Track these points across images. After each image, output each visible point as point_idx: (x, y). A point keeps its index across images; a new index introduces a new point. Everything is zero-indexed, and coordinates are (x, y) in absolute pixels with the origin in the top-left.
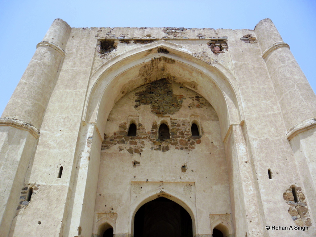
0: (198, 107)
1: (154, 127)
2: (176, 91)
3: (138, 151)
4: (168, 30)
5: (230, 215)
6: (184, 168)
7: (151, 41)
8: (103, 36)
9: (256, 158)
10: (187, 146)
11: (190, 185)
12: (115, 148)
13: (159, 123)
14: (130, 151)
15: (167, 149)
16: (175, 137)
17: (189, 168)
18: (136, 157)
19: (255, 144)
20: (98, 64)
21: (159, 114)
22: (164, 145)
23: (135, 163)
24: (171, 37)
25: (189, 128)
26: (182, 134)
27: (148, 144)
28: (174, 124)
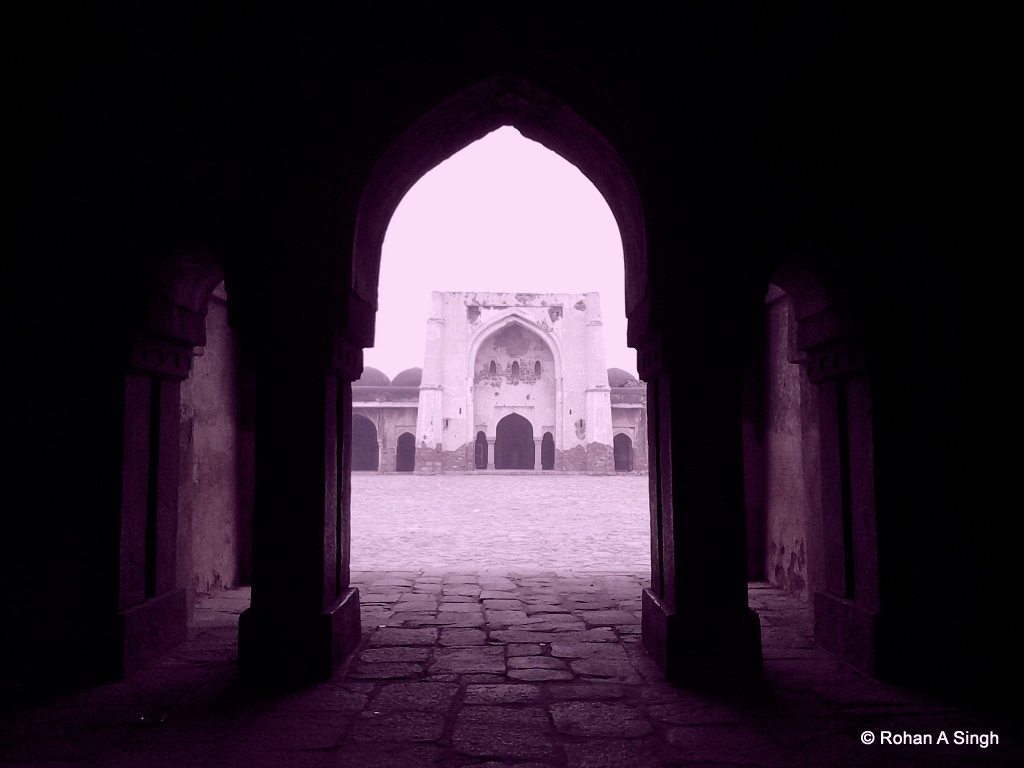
0: (542, 350)
1: (508, 367)
2: (525, 336)
3: (498, 385)
4: (519, 296)
5: (553, 427)
6: (528, 397)
7: (506, 307)
8: (470, 302)
9: (565, 402)
10: (531, 381)
11: (532, 408)
12: (482, 383)
13: (512, 363)
14: (493, 385)
15: (517, 383)
16: (523, 374)
17: (531, 397)
18: (497, 389)
19: (566, 394)
20: (470, 331)
21: (512, 356)
22: (515, 380)
23: (497, 394)
24: (522, 304)
25: (533, 367)
26: (528, 371)
27: (504, 379)
28: (522, 364)
